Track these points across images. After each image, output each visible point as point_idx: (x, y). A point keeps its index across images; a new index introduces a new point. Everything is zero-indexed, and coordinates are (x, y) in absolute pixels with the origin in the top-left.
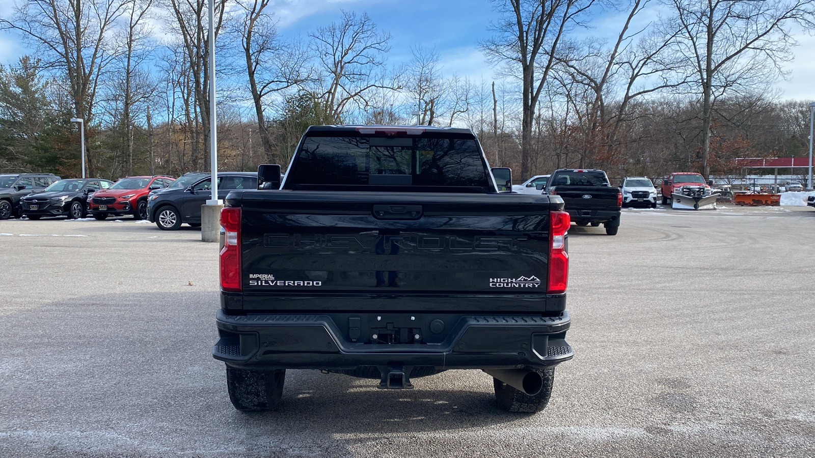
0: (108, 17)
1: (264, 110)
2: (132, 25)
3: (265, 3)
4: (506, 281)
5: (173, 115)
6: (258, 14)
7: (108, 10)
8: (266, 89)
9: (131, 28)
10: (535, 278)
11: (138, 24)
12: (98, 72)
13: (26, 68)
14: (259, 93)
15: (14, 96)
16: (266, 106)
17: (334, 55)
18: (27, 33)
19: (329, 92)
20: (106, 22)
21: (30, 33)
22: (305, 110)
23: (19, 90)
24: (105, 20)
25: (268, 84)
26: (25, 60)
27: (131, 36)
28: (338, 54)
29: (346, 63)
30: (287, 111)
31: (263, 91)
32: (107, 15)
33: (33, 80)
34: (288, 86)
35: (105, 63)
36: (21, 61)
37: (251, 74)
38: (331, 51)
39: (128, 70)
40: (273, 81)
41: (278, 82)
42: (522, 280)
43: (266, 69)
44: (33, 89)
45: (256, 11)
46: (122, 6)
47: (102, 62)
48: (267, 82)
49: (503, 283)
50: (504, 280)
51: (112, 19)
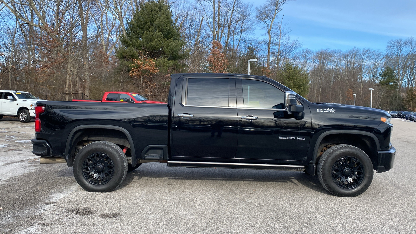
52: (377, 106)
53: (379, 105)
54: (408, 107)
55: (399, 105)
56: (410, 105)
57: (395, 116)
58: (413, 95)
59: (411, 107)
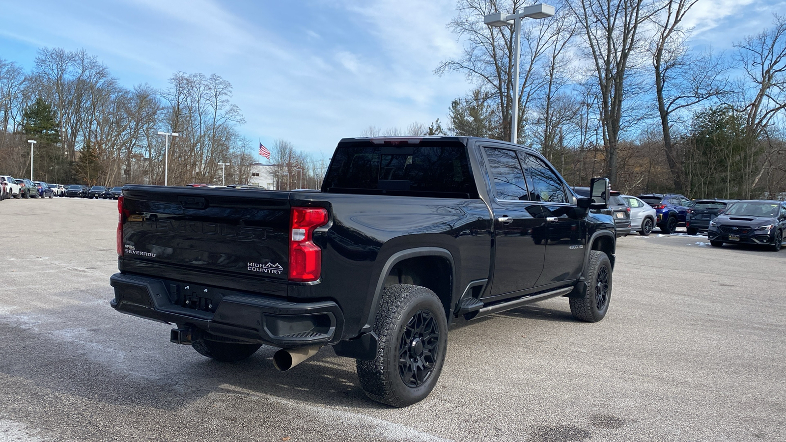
0: (538, 49)
1: (671, 127)
2: (555, 55)
3: (678, 19)
4: (259, 266)
5: (585, 136)
6: (670, 31)
7: (538, 44)
8: (673, 106)
9: (554, 57)
10: (278, 265)
11: (561, 53)
12: (527, 99)
13: (477, 99)
14: (666, 109)
15: (469, 124)
16: (673, 123)
17: (763, 65)
18: (471, 71)
19: (753, 105)
20: (536, 54)
21: (474, 71)
22: (720, 125)
23: (471, 119)
24: (536, 52)
25: (674, 100)
26: (477, 94)
27: (554, 64)
28: (767, 63)
29: (776, 71)
30: (696, 127)
31: (670, 108)
32: (537, 48)
33: (482, 109)
34: (699, 101)
35: (533, 91)
36: (474, 94)
37: (659, 91)
38: (759, 60)
39: (549, 96)
40: (679, 97)
41: (685, 98)
42: (270, 266)
43: (675, 85)
44: (482, 117)
45: (669, 27)
46: (551, 39)
47: (531, 90)
48: (673, 98)
49: (257, 268)
50: (257, 265)
51: (541, 51)
52: (22, 174)
53: (26, 172)
54: (82, 177)
55: (66, 172)
56: (86, 173)
57: (79, 194)
58: (91, 156)
59: (87, 176)
